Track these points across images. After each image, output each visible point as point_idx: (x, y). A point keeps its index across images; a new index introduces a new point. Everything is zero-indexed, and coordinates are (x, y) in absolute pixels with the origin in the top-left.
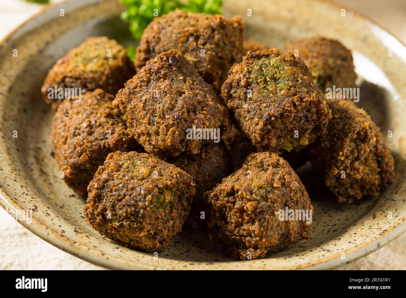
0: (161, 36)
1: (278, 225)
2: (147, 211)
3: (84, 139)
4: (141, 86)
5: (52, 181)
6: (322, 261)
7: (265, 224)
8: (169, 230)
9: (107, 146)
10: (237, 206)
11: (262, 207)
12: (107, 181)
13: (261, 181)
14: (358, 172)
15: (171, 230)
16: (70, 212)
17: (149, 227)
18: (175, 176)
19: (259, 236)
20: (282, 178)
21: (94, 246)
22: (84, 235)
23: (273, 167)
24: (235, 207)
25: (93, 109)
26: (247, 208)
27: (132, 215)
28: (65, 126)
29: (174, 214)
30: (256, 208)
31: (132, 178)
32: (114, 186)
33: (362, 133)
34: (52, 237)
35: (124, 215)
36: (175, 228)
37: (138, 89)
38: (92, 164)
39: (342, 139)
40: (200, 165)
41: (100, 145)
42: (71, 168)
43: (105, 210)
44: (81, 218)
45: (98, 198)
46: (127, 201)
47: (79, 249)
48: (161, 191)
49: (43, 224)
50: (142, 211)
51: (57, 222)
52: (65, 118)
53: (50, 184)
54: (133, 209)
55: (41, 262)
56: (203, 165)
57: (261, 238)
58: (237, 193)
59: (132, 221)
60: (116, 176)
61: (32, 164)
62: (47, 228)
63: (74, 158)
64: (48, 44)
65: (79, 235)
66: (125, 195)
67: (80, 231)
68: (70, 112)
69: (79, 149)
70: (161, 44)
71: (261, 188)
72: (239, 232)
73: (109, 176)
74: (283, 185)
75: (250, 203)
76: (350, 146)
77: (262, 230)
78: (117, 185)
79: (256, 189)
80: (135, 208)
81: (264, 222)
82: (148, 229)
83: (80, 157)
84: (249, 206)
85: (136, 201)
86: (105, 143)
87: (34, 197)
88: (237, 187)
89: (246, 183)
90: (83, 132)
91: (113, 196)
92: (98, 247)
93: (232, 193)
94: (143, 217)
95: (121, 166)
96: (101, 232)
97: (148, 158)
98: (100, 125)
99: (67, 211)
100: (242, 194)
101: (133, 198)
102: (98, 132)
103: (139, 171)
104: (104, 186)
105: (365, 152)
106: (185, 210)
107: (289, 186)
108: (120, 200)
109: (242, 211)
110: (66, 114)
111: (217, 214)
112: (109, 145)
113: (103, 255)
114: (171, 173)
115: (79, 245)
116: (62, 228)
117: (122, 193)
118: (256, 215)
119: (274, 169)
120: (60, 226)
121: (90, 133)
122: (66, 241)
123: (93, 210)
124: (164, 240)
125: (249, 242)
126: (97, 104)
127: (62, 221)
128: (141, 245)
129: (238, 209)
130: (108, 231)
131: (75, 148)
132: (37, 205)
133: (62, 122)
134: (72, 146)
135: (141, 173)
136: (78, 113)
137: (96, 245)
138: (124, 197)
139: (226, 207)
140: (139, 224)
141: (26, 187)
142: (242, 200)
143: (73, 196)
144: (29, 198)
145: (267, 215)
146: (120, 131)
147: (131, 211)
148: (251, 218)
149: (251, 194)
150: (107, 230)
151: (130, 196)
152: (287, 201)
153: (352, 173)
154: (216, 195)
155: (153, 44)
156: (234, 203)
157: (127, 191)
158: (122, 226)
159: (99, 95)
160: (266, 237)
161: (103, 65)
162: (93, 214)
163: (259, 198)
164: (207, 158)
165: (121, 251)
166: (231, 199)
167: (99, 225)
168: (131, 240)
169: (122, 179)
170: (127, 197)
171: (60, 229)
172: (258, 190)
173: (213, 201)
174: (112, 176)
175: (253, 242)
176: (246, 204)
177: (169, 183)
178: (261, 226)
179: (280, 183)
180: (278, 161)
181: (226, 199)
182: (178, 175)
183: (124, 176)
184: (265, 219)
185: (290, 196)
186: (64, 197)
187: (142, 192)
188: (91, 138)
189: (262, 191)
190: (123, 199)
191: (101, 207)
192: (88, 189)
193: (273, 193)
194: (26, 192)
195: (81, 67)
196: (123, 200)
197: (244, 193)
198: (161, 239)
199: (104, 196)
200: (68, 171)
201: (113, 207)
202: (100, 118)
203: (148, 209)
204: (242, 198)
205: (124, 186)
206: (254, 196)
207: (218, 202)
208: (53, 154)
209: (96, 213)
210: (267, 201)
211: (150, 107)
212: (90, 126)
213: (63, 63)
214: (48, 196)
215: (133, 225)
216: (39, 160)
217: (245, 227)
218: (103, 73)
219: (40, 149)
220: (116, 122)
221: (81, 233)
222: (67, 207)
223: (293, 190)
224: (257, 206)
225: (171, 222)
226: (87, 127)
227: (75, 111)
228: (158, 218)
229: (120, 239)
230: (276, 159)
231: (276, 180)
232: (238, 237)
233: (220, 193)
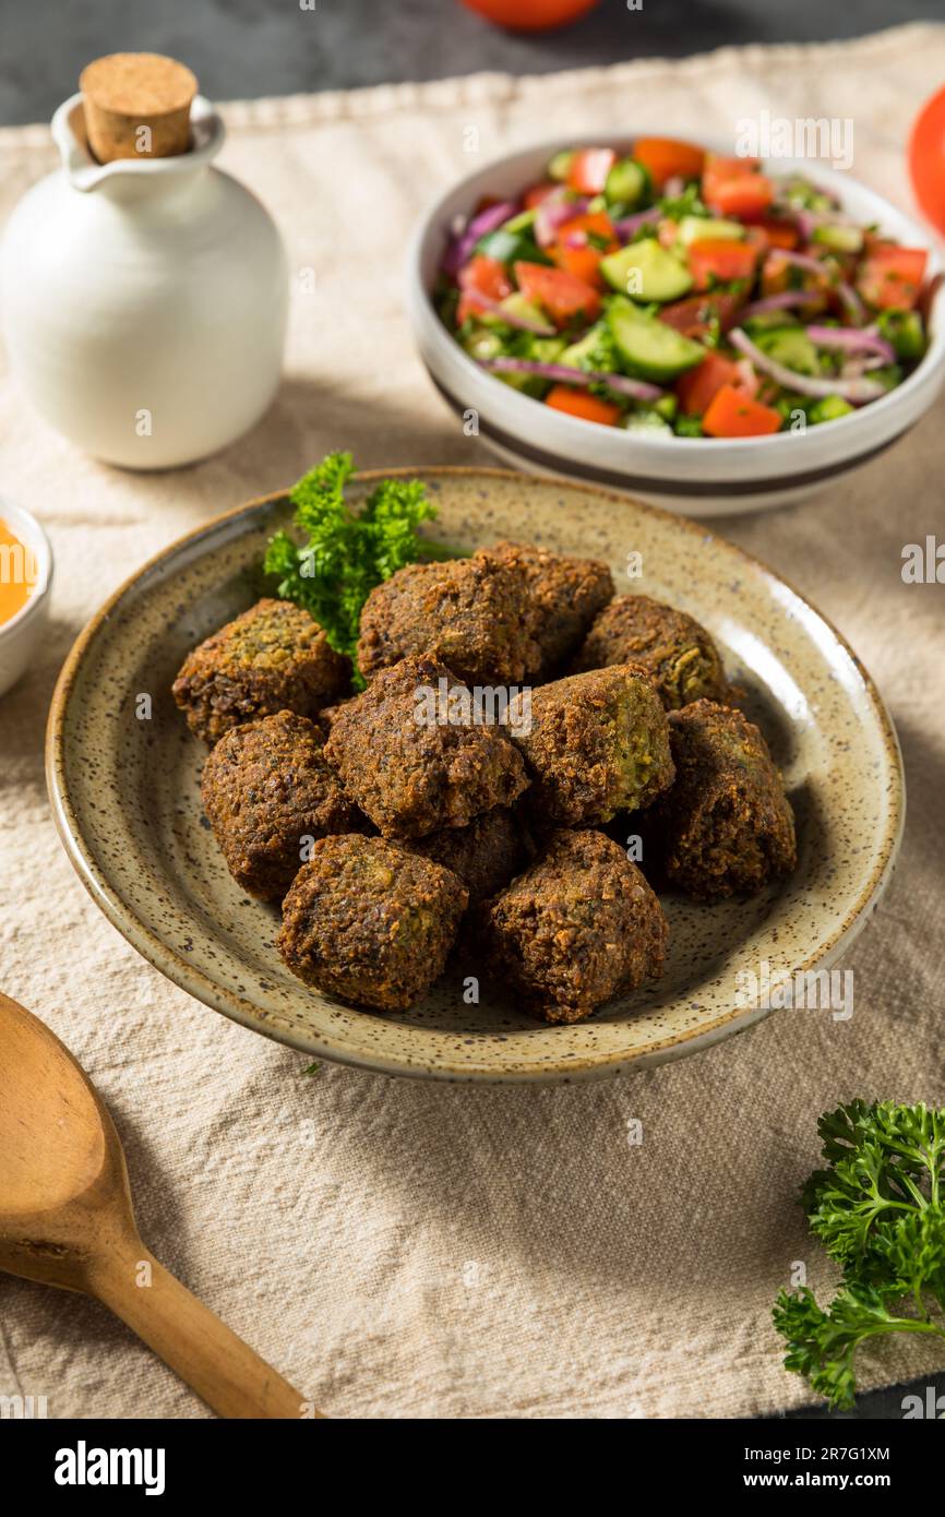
0: (393, 610)
1: (612, 967)
2: (393, 948)
3: (273, 810)
4: (367, 709)
5: (208, 875)
6: (695, 1033)
7: (591, 967)
8: (425, 975)
9: (316, 824)
10: (540, 935)
11: (584, 939)
12: (317, 894)
13: (581, 889)
14: (717, 864)
15: (428, 973)
16: (245, 937)
17: (394, 975)
18: (437, 885)
19: (579, 988)
20: (617, 882)
21: (298, 1015)
22: (277, 992)
23: (601, 862)
24: (538, 936)
25: (282, 751)
26: (559, 941)
27: (366, 956)
28: (234, 781)
29: (434, 948)
30: (574, 941)
31: (363, 889)
32: (332, 904)
33: (723, 804)
34: (225, 1003)
35: (351, 955)
36: (435, 970)
37: (363, 714)
38: (288, 853)
39: (690, 811)
40: (472, 853)
41: (303, 822)
42: (250, 860)
43: (316, 944)
44: (265, 949)
45: (303, 924)
46: (356, 932)
47: (274, 1026)
48: (415, 914)
49: (207, 979)
50: (383, 949)
51: (227, 969)
52: (233, 767)
53: (205, 882)
54: (368, 945)
55: (192, 1019)
56: (477, 853)
57: (584, 991)
58: (541, 912)
59: (366, 966)
60: (334, 885)
61: (171, 845)
62: (215, 987)
63: (256, 842)
64: (182, 610)
65: (270, 992)
66: (352, 921)
67: (270, 983)
68: (241, 755)
69: (263, 827)
70: (396, 624)
71: (581, 904)
72: (543, 977)
73: (321, 885)
74: (619, 893)
75: (563, 933)
76: (702, 823)
77: (585, 977)
78: (338, 903)
79: (573, 906)
80: (371, 945)
81: (588, 965)
82: (393, 978)
83: (266, 840)
84: (562, 937)
85: (373, 932)
86: (312, 818)
87: (184, 919)
88: (539, 902)
89: (555, 895)
90: (271, 796)
91: (331, 921)
92: (305, 1017)
93: (532, 911)
94: (386, 958)
95: (341, 867)
96: (306, 980)
97: (386, 850)
98: (299, 784)
99: (239, 935)
100: (549, 915)
101: (366, 926)
102: (298, 795)
103: (374, 876)
104: (313, 904)
105: (728, 834)
106: (449, 936)
107: (628, 896)
108: (344, 930)
109: (549, 944)
110: (234, 760)
111: (505, 944)
112: (319, 821)
113: (317, 1035)
114: (430, 877)
115: (274, 1018)
116: (240, 982)
117: (347, 917)
118: (573, 952)
119: (602, 866)
120: (235, 978)
121: (284, 800)
122: (250, 1011)
123: (295, 945)
124: (417, 991)
125: (563, 995)
126: (287, 741)
127: (237, 963)
128: (378, 1005)
129: (543, 941)
130: (321, 980)
131: (257, 825)
132: (192, 935)
133: (227, 773)
134: (250, 821)
135: (379, 881)
136: (255, 759)
137: (301, 1013)
138: (351, 924)
139: (520, 934)
140: (378, 972)
141: (167, 900)
142: (549, 925)
143: (247, 903)
144: (175, 923)
145: (592, 951)
146: (335, 792)
147: (364, 948)
148: (565, 956)
149: (565, 915)
150: (318, 978)
151: (362, 922)
152: (625, 923)
153: (706, 866)
154: (502, 912)
155: (384, 627)
156: (535, 930)
157: (356, 913)
158: (347, 972)
159: (288, 721)
160: (592, 988)
161: (282, 658)
162: (294, 952)
163: (577, 922)
164: (484, 839)
165: (345, 1021)
166: (529, 921)
167: (305, 970)
168: (361, 995)
169: (345, 891)
170: (356, 924)
171: (235, 984)
172: (576, 907)
173: (496, 922)
174: (327, 885)
175: (569, 997)
176: (556, 933)
177: (428, 897)
178: (582, 970)
179: (613, 892)
180: (608, 847)
181: (521, 921)
182: (442, 882)
183: (349, 885)
184: (589, 957)
185: (631, 914)
186: (231, 907)
187: (383, 915)
188: (286, 808)
189: (584, 908)
190: (348, 927)
191: (308, 940)
192: (284, 906)
193: (602, 910)
194: (170, 911)
195: (245, 661)
196: (350, 929)
197: (552, 914)
198: (412, 991)
199: (314, 922)
200: (244, 864)
201: (332, 940)
202: (297, 768)
203: (394, 945)
204: (550, 923)
205: (349, 904)
206: (569, 918)
207: (506, 924)
208: (204, 822)
209: (299, 949)
210: (591, 926)
211: (380, 741)
212: (282, 786)
213: (214, 646)
214: (205, 908)
215: (368, 972)
216: (182, 835)
217: (555, 970)
218: (281, 674)
219: (181, 812)
220: (325, 775)
221: (273, 988)
222: (238, 928)
223: (636, 903)
224: (575, 936)
225: (430, 961)
226: (277, 789)
227: (251, 755)
228: (409, 957)
229: (343, 993)
230: (604, 846)
231: (606, 887)
232: (543, 986)
233: (510, 910)
